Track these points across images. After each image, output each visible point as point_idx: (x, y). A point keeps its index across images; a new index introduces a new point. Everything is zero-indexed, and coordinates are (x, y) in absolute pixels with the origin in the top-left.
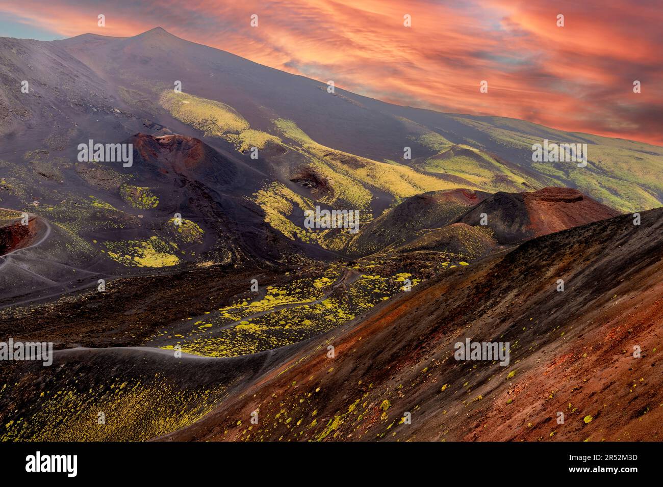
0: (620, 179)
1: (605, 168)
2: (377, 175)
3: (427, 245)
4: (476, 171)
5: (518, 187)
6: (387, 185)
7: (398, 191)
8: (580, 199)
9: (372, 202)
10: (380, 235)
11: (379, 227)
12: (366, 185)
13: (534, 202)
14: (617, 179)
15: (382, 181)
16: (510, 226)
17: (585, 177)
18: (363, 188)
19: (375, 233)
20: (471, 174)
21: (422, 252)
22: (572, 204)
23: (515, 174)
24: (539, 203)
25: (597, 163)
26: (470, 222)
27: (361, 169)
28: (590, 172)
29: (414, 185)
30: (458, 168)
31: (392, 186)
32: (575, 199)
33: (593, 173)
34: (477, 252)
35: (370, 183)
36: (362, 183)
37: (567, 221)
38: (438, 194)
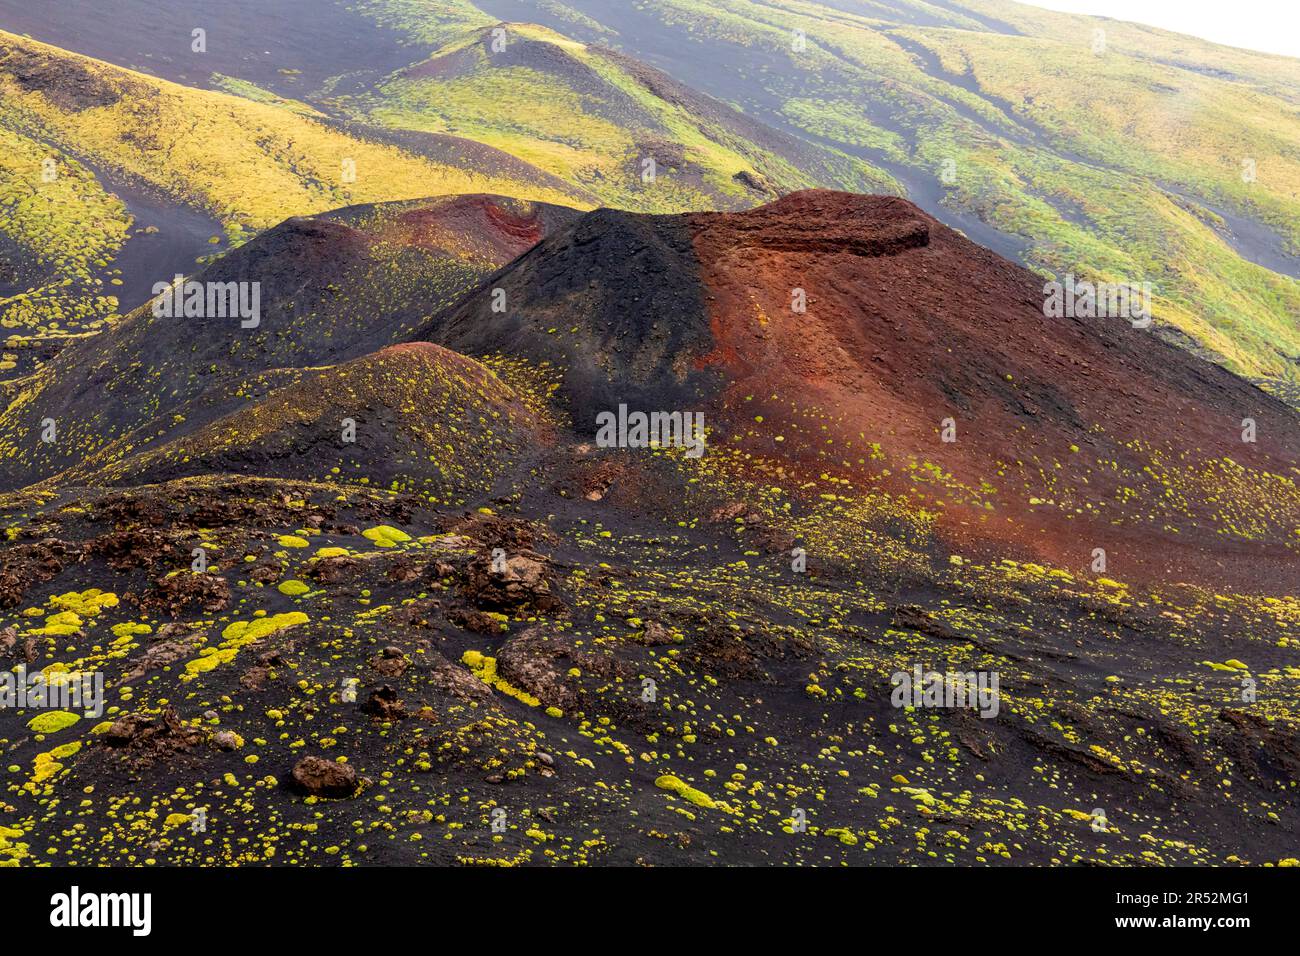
0: (1098, 162)
1: (1049, 125)
2: (164, 138)
3: (256, 443)
4: (568, 126)
5: (721, 189)
6: (201, 179)
7: (242, 204)
8: (920, 239)
9: (127, 246)
10: (124, 388)
11: (122, 357)
12: (109, 178)
13: (734, 253)
14: (1089, 161)
15: (180, 160)
16: (627, 357)
17: (974, 154)
18: (96, 190)
19: (102, 381)
20: (546, 138)
21: (207, 481)
22: (885, 260)
23: (714, 139)
24: (751, 258)
25: (1019, 104)
26: (470, 336)
27: (101, 110)
28: (994, 138)
29: (311, 180)
30: (501, 114)
31: (219, 180)
32: (899, 241)
33: (1001, 140)
34: (473, 474)
35: (133, 167)
36: (96, 170)
37: (857, 333)
38: (387, 215)
